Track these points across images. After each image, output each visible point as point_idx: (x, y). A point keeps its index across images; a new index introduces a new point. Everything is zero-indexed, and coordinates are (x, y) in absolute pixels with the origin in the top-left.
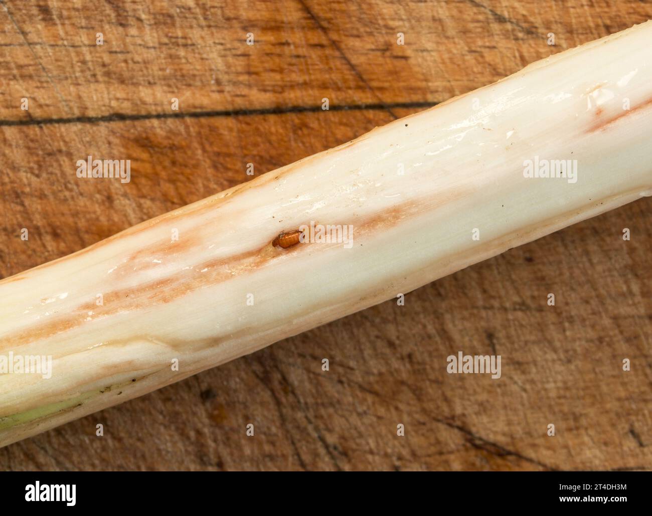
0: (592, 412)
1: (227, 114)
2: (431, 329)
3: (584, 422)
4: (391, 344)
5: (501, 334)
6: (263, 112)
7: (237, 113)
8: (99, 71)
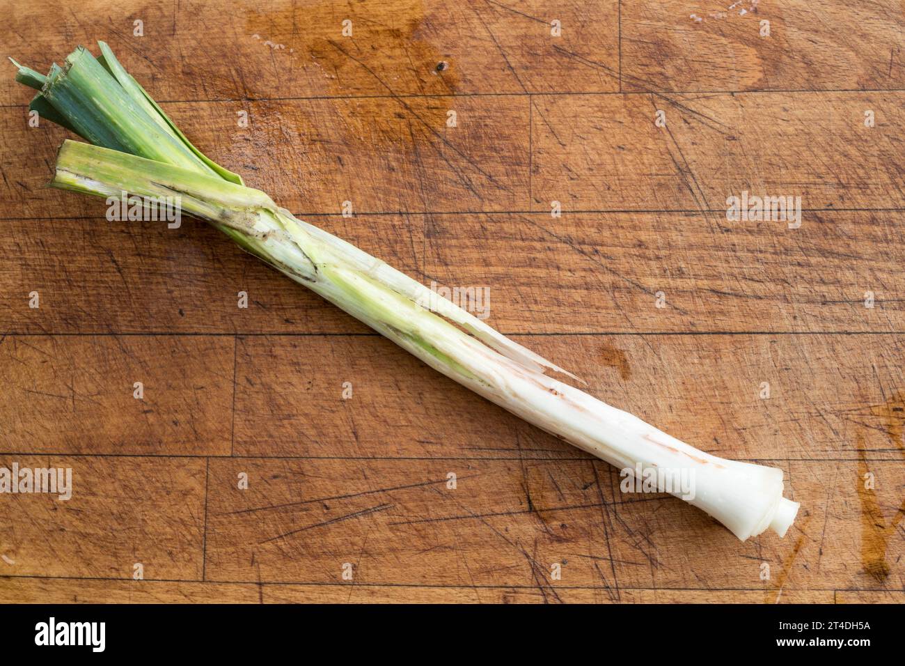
0: (702, 432)
1: (590, 334)
2: (652, 404)
3: (700, 435)
4: (639, 408)
5: (674, 406)
6: (602, 334)
7: (593, 334)
8: (551, 320)
